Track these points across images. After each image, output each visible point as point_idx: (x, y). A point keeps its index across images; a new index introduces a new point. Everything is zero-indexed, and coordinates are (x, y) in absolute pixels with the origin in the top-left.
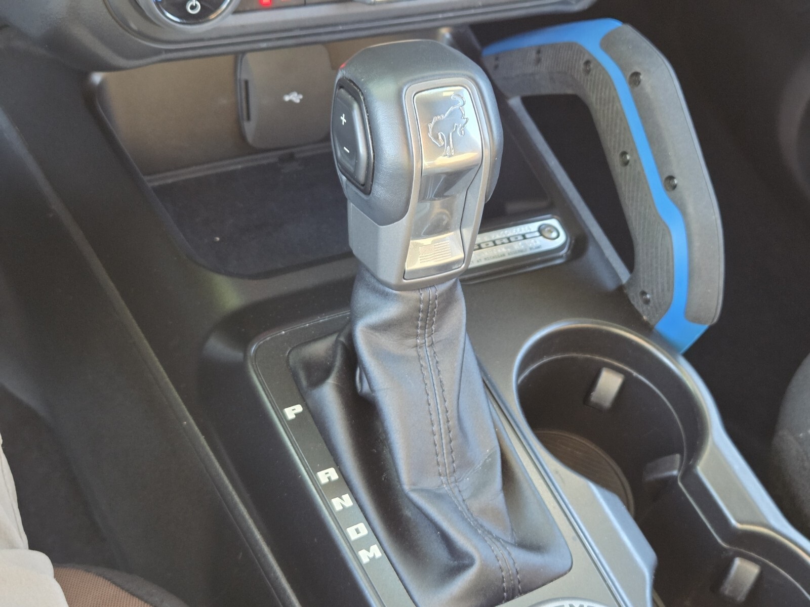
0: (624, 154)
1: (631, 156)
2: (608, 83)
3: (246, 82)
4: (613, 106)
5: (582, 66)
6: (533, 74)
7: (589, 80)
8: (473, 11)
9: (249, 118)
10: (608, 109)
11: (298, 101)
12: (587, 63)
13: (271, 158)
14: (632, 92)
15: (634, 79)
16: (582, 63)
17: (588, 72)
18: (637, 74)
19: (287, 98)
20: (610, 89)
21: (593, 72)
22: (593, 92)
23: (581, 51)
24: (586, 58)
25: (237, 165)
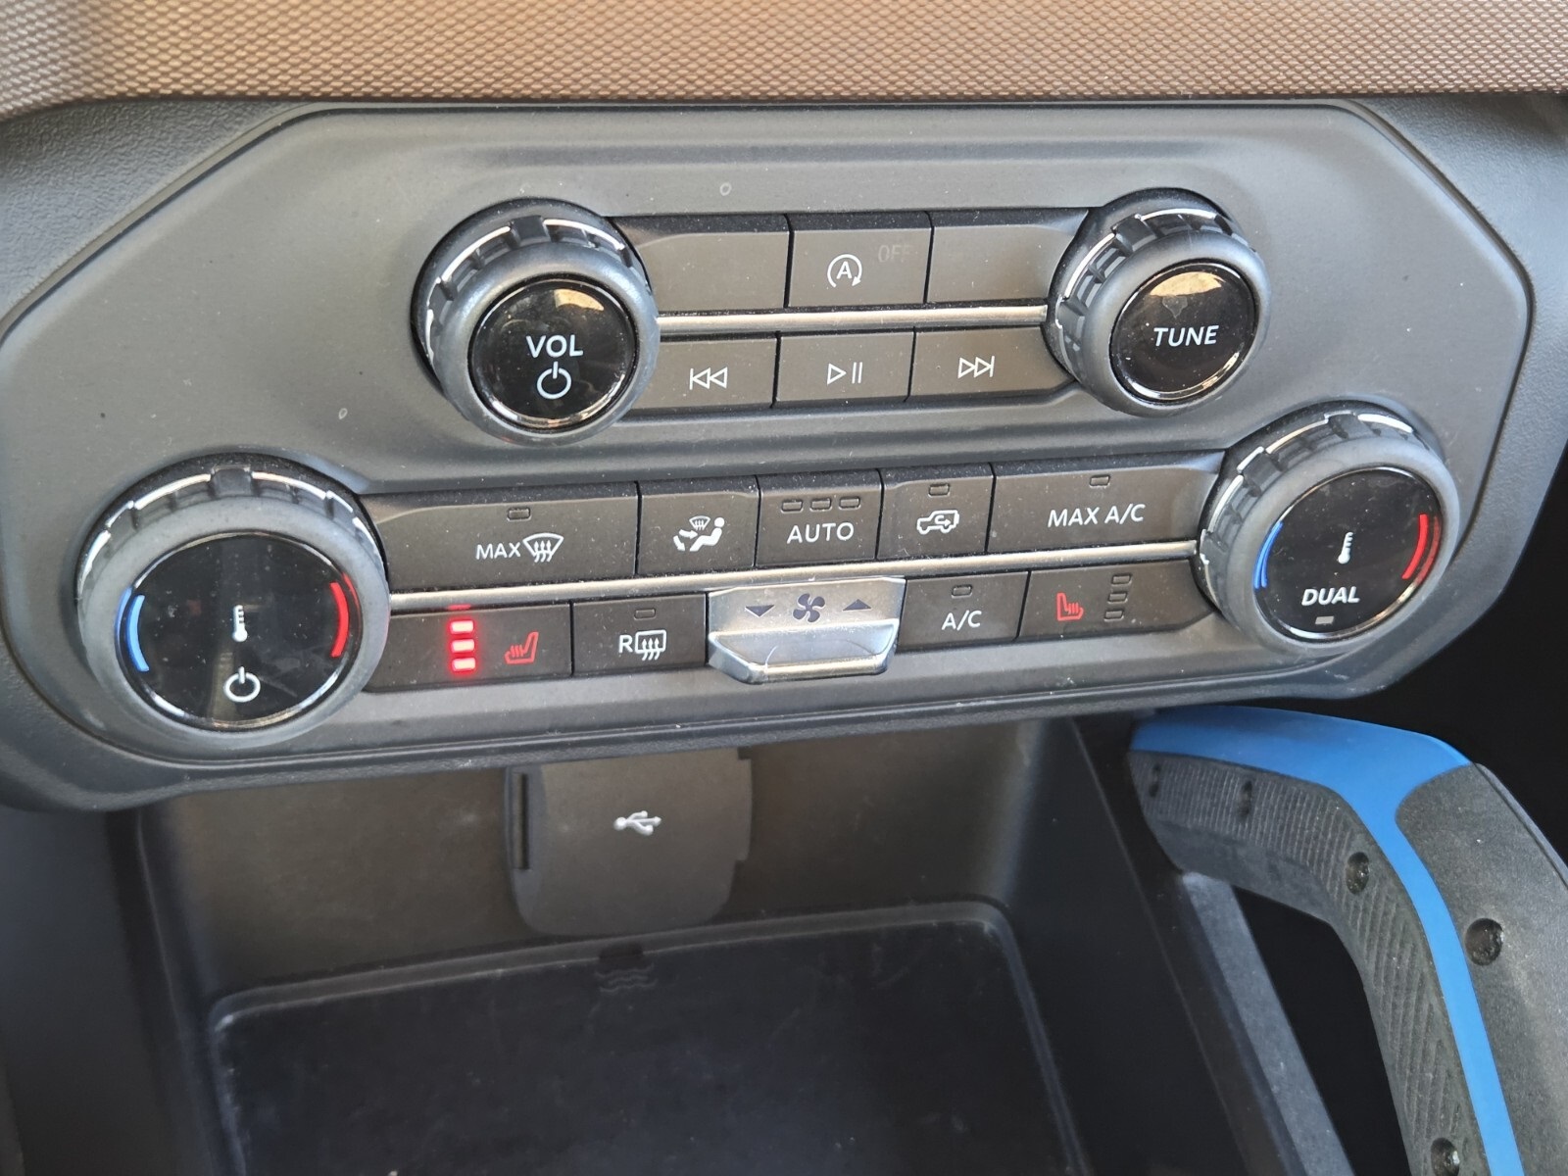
0: (1444, 1146)
1: (1465, 1158)
2: (1411, 932)
3: (524, 779)
4: (1419, 999)
5: (1345, 868)
6: (1229, 840)
7: (1361, 908)
8: (1052, 696)
9: (525, 865)
10: (1407, 1005)
11: (649, 829)
12: (1360, 859)
13: (583, 954)
14: (1475, 977)
15: (1483, 941)
16: (1346, 855)
17: (1359, 885)
18: (1492, 926)
19: (621, 823)
20: (1414, 949)
21: (1372, 890)
22: (1370, 947)
23: (1348, 820)
24: (1359, 845)
25: (494, 968)
